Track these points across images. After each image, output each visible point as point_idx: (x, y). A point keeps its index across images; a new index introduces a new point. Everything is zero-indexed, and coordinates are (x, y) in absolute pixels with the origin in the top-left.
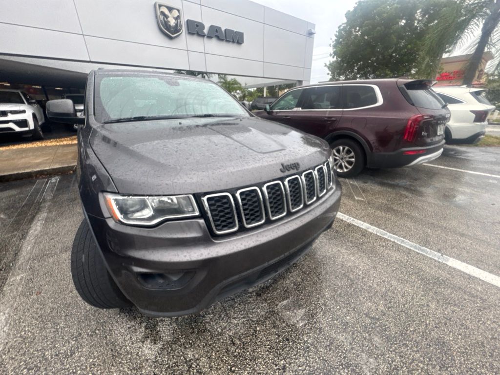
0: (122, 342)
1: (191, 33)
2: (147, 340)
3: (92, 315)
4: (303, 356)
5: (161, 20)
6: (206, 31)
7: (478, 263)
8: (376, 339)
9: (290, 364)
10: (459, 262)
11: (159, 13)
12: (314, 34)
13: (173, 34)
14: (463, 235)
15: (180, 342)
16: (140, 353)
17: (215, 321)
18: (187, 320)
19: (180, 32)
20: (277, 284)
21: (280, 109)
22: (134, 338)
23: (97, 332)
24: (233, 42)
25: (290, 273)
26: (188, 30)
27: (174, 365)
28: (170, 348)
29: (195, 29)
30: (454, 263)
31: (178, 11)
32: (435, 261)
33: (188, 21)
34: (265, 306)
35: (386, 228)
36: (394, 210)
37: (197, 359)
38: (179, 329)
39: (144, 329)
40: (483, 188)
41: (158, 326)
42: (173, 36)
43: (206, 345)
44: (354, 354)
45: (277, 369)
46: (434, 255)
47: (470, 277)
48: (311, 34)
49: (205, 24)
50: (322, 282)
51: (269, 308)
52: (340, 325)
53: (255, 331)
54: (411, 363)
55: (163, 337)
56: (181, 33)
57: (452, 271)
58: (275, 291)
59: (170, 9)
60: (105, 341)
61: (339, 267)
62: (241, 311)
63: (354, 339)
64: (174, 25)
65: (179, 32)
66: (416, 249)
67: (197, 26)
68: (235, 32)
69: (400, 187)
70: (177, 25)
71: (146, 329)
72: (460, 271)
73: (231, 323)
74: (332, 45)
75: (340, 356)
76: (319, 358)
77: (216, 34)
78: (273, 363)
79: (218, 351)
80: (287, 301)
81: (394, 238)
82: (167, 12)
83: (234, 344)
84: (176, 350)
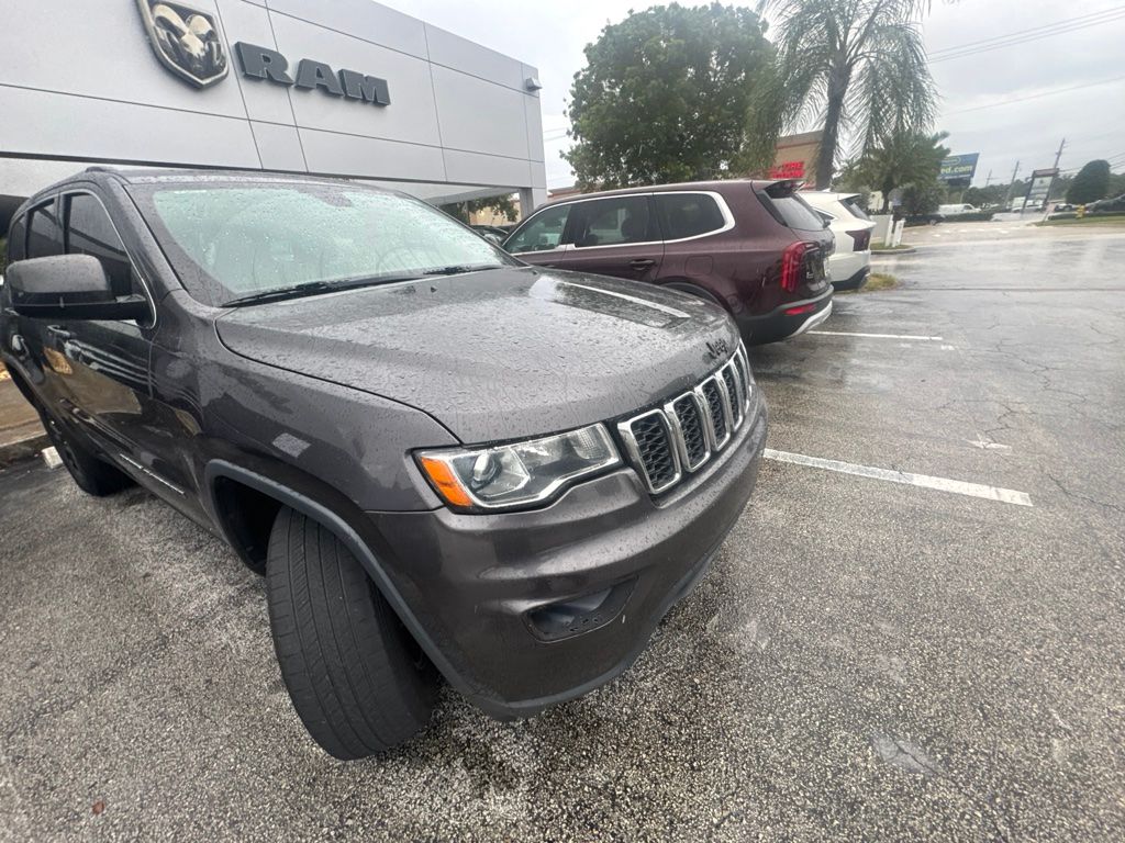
0: (430, 817)
1: (250, 77)
2: (488, 790)
3: (308, 794)
4: (797, 694)
5: (161, 40)
6: (291, 72)
7: (949, 472)
8: (883, 626)
9: (784, 716)
10: (926, 477)
11: (151, 22)
12: (538, 88)
13: (202, 79)
14: (910, 436)
15: (562, 762)
16: (488, 819)
17: (607, 698)
18: (549, 717)
19: (224, 73)
21: (522, 250)
22: (455, 798)
23: (350, 822)
24: (364, 101)
26: (243, 68)
27: (578, 808)
28: (549, 783)
29: (261, 67)
30: (921, 480)
31: (209, 19)
32: (897, 483)
33: (238, 46)
34: (684, 638)
35: (802, 449)
36: (797, 417)
37: (618, 779)
38: (543, 740)
39: (464, 772)
40: (899, 359)
41: (492, 753)
42: (204, 82)
43: (618, 746)
44: (866, 660)
45: (769, 733)
46: (890, 475)
47: (951, 495)
48: (532, 89)
49: (286, 57)
50: (754, 566)
51: (695, 639)
52: (822, 624)
53: (695, 686)
54: (945, 643)
55: (518, 768)
56: (226, 75)
57: (925, 492)
59: (185, 13)
60: (386, 833)
61: (767, 533)
62: (647, 663)
63: (854, 638)
64: (202, 54)
65: (218, 73)
66: (862, 472)
67: (267, 59)
68: (366, 78)
69: (786, 376)
70: (209, 54)
71: (470, 769)
72: (934, 490)
73: (643, 690)
74: (568, 113)
75: (850, 672)
76: (822, 687)
77: (318, 80)
78: (757, 725)
79: (649, 748)
80: (716, 617)
81: (823, 463)
82: (176, 20)
83: (670, 724)
84: (564, 781)
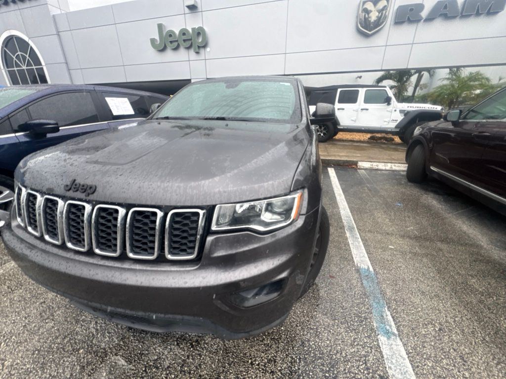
5: (361, 19)
6: (425, 13)
11: (361, 12)
13: (370, 31)
20: (152, 338)
24: (478, 14)
25: (178, 344)
26: (396, 19)
29: (406, 15)
33: (398, 8)
37: (53, 320)
42: (370, 33)
43: (67, 317)
51: (110, 349)
56: (385, 25)
58: (139, 342)
64: (376, 19)
65: (380, 25)
67: (412, 10)
70: (379, 18)
73: (90, 323)
77: (444, 12)
79: (58, 330)
82: (371, 7)
83: (64, 338)
